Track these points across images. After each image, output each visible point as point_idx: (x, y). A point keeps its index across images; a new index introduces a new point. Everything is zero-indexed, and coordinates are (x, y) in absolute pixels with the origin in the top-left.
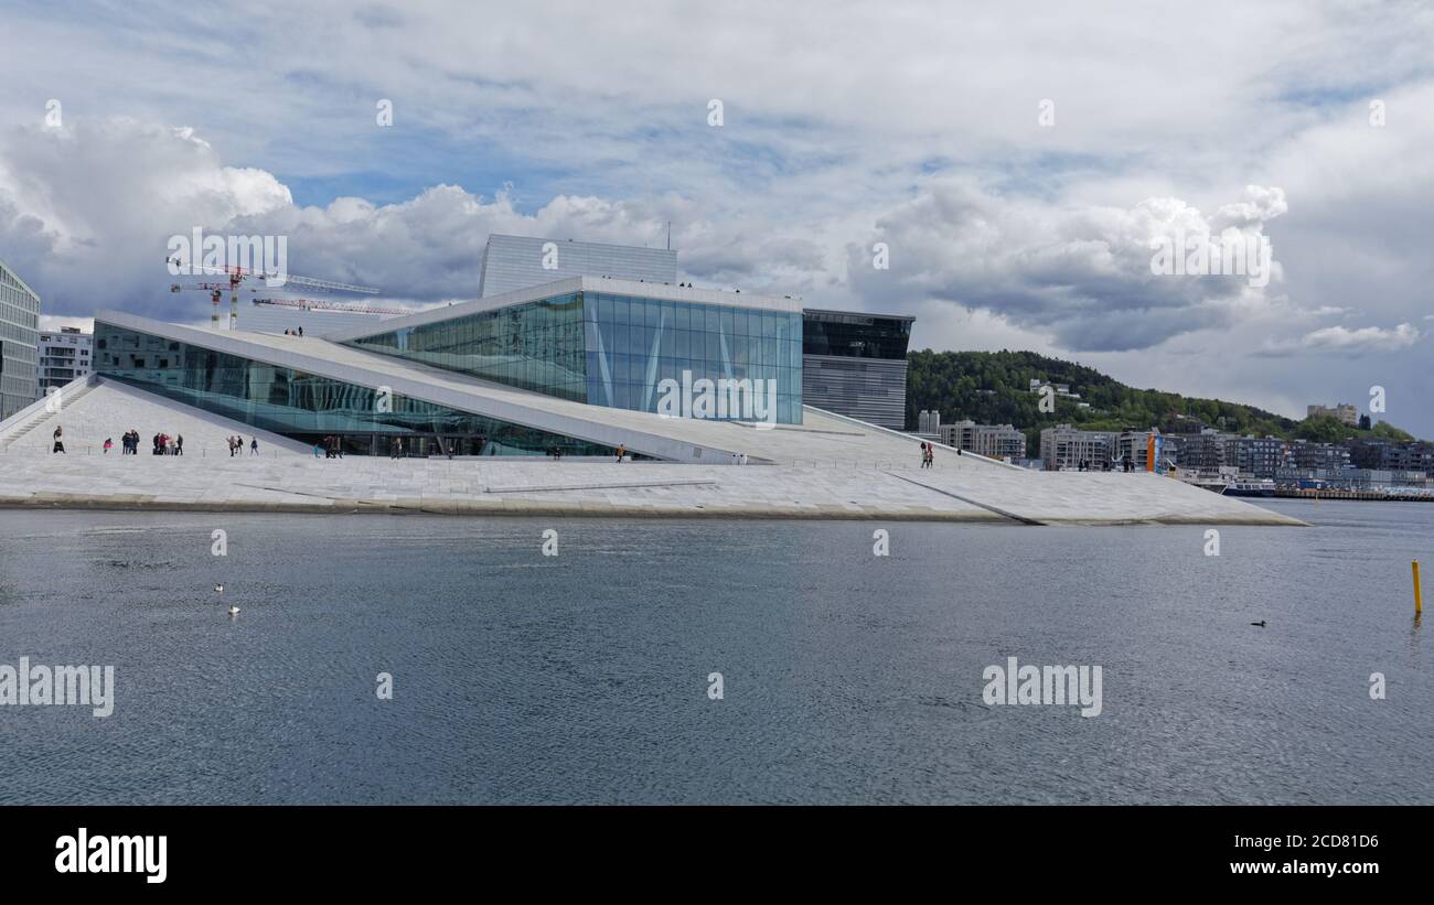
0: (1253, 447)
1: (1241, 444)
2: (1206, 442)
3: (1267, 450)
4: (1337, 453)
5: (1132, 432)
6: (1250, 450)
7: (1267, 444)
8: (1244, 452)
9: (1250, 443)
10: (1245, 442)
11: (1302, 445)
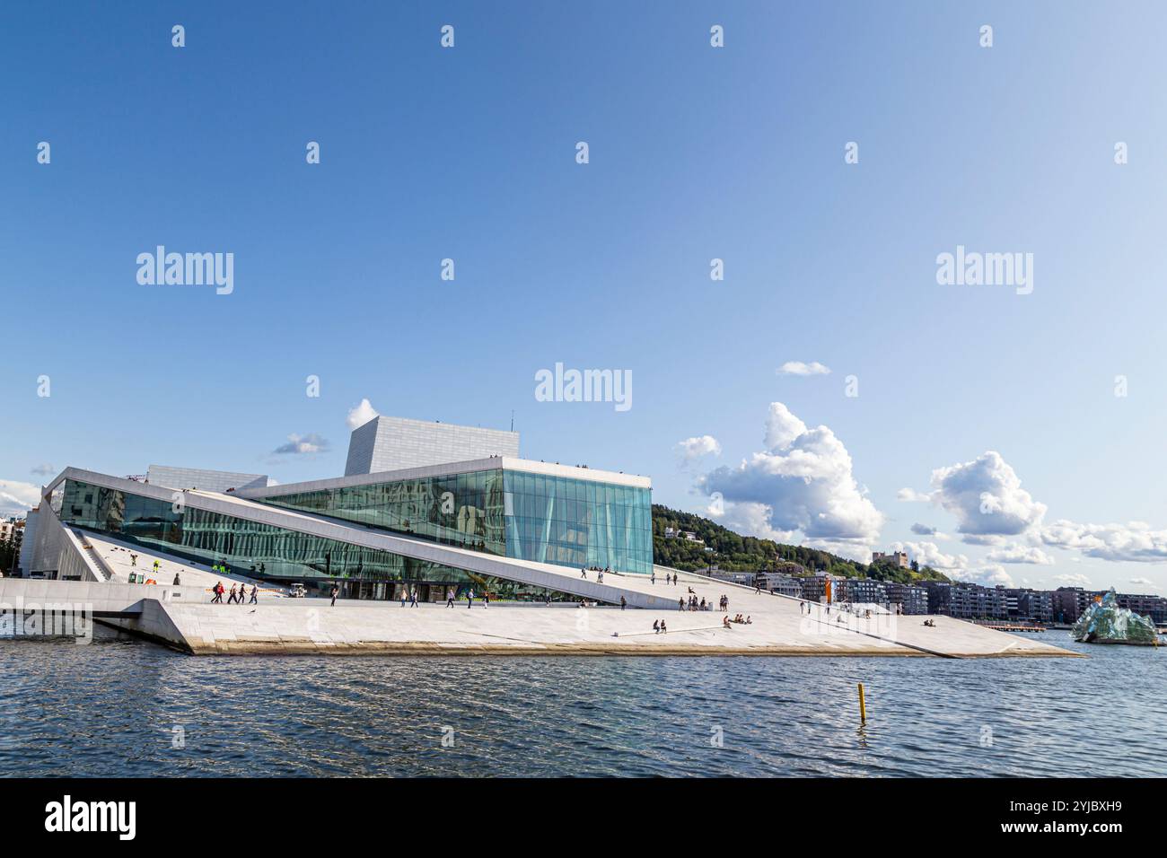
0: (857, 586)
1: (848, 584)
2: (820, 581)
3: (868, 589)
4: (918, 592)
5: (765, 573)
6: (856, 588)
7: (868, 584)
8: (851, 590)
9: (856, 583)
10: (852, 582)
11: (890, 585)
